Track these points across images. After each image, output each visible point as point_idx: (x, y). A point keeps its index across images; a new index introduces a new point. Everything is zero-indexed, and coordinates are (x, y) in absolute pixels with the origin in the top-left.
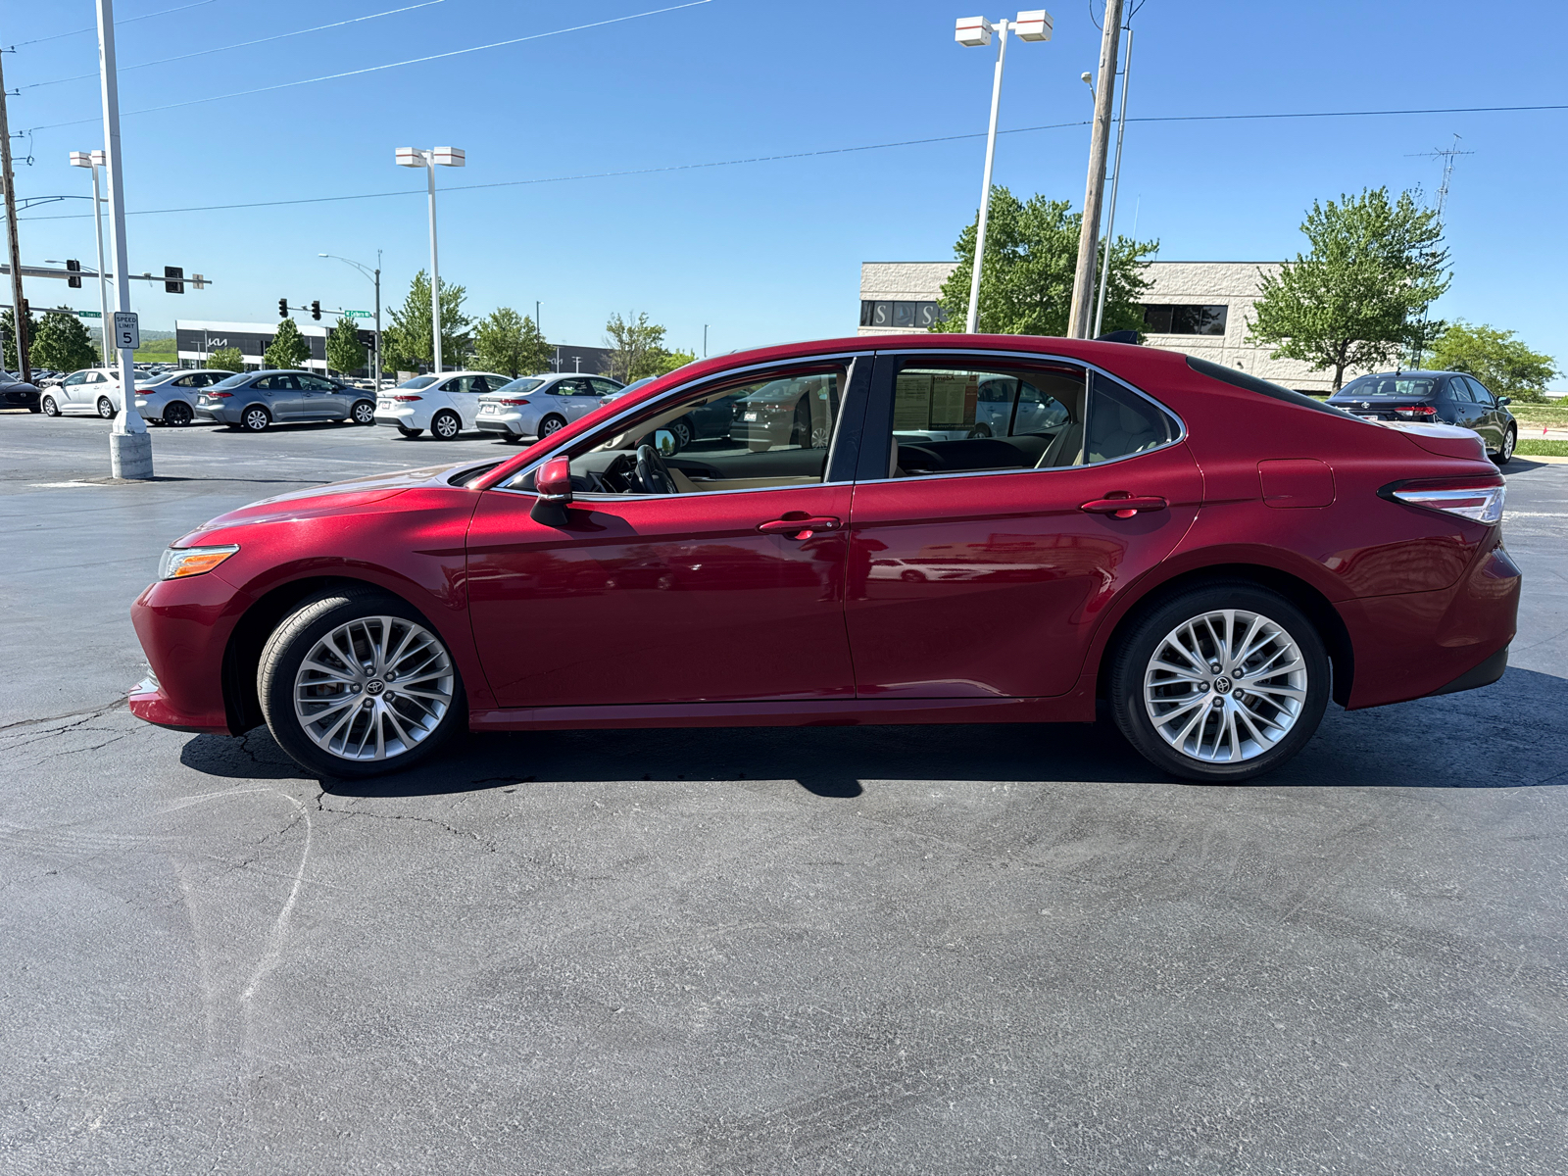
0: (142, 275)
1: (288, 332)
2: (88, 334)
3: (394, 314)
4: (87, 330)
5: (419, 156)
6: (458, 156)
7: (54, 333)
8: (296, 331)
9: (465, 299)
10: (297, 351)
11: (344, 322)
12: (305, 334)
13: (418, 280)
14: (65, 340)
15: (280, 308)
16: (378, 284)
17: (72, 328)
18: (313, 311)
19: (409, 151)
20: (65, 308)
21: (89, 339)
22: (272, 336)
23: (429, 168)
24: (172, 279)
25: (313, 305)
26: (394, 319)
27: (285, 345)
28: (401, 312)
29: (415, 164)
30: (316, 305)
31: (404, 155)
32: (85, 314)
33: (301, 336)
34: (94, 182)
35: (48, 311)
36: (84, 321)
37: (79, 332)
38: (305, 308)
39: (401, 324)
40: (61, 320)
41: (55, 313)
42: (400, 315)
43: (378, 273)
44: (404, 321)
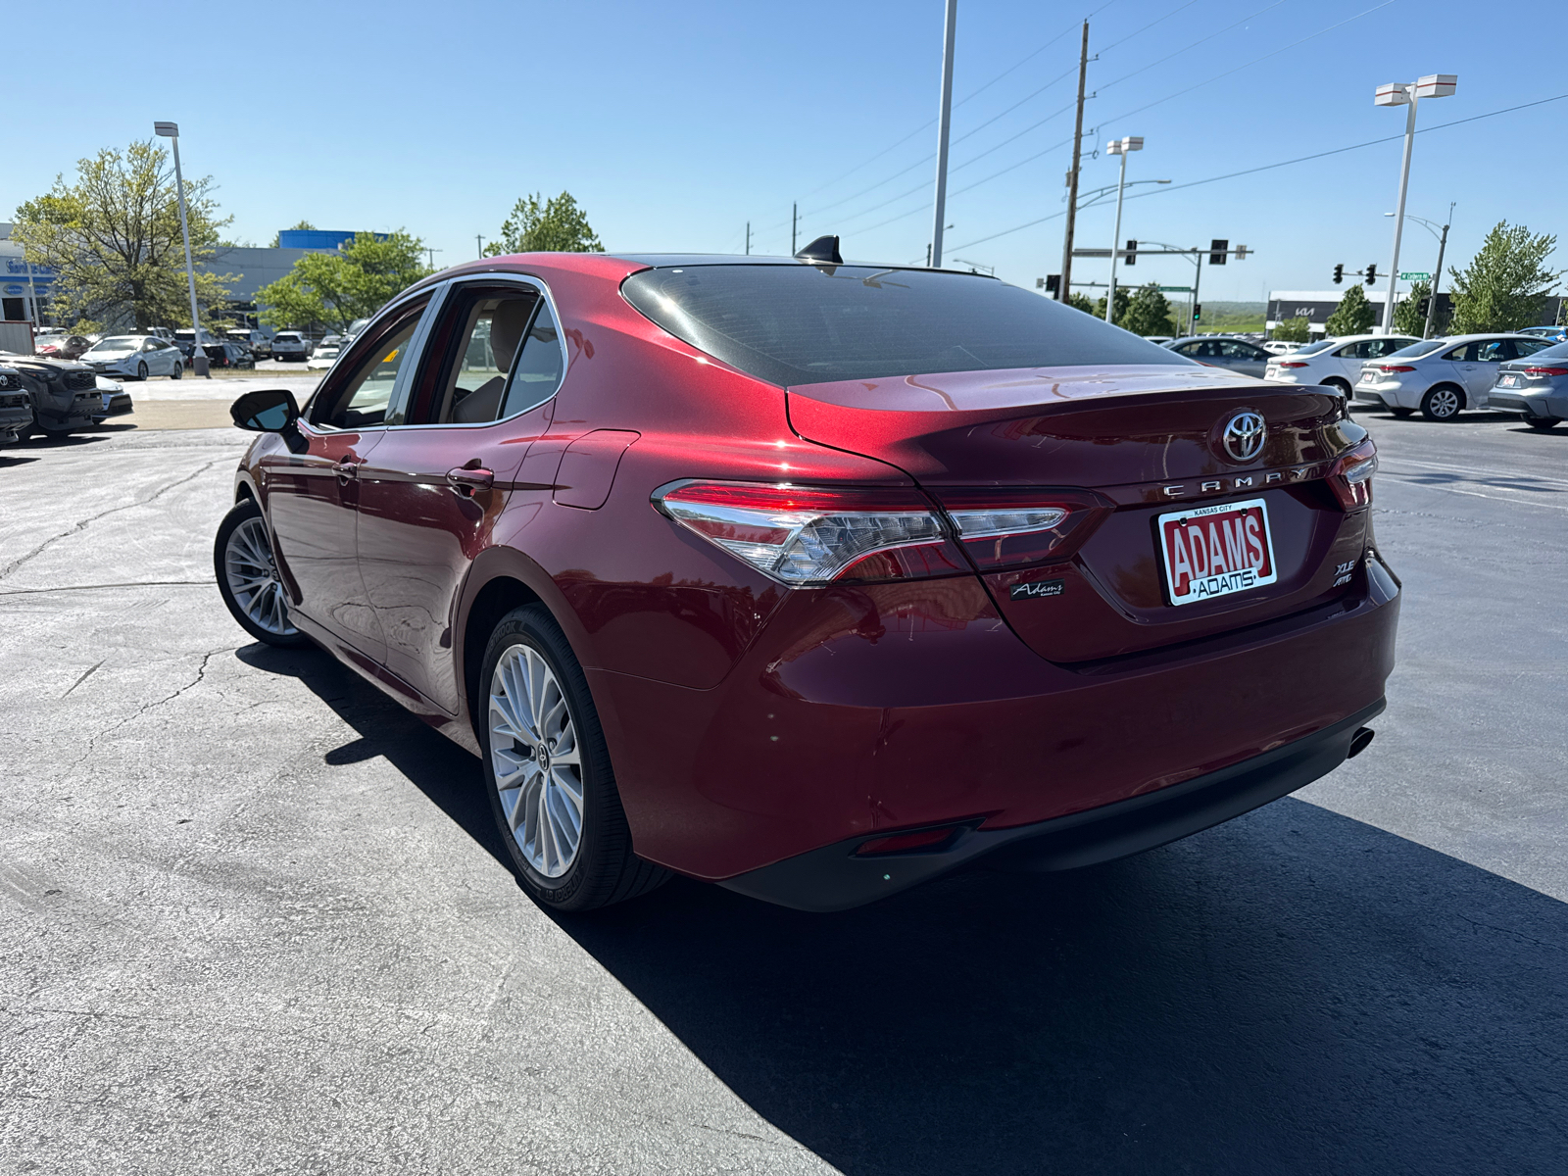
0: (1189, 249)
1: (1353, 299)
2: (1170, 308)
3: (1456, 274)
4: (1169, 304)
5: (1403, 92)
6: (1446, 85)
7: (1141, 307)
8: (1362, 298)
9: (1553, 250)
10: (1360, 319)
11: (1420, 286)
12: (1372, 300)
13: (1495, 232)
14: (1148, 313)
15: (1335, 274)
16: (1444, 242)
17: (1157, 302)
18: (1368, 275)
19: (1390, 88)
20: (1154, 284)
21: (1168, 313)
22: (1336, 303)
23: (1411, 103)
24: (1217, 252)
25: (1368, 269)
26: (1457, 280)
27: (1347, 312)
28: (1466, 272)
29: (1395, 101)
30: (1372, 269)
31: (1385, 93)
32: (1172, 289)
33: (1367, 302)
34: (1121, 168)
35: (1140, 288)
36: (1168, 296)
37: (1162, 306)
38: (1360, 273)
39: (1463, 285)
40: (1150, 294)
41: (1146, 289)
42: (1464, 275)
43: (1446, 229)
44: (1467, 281)
